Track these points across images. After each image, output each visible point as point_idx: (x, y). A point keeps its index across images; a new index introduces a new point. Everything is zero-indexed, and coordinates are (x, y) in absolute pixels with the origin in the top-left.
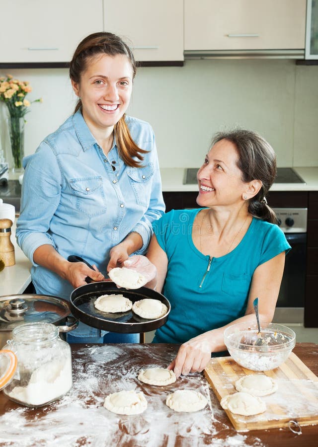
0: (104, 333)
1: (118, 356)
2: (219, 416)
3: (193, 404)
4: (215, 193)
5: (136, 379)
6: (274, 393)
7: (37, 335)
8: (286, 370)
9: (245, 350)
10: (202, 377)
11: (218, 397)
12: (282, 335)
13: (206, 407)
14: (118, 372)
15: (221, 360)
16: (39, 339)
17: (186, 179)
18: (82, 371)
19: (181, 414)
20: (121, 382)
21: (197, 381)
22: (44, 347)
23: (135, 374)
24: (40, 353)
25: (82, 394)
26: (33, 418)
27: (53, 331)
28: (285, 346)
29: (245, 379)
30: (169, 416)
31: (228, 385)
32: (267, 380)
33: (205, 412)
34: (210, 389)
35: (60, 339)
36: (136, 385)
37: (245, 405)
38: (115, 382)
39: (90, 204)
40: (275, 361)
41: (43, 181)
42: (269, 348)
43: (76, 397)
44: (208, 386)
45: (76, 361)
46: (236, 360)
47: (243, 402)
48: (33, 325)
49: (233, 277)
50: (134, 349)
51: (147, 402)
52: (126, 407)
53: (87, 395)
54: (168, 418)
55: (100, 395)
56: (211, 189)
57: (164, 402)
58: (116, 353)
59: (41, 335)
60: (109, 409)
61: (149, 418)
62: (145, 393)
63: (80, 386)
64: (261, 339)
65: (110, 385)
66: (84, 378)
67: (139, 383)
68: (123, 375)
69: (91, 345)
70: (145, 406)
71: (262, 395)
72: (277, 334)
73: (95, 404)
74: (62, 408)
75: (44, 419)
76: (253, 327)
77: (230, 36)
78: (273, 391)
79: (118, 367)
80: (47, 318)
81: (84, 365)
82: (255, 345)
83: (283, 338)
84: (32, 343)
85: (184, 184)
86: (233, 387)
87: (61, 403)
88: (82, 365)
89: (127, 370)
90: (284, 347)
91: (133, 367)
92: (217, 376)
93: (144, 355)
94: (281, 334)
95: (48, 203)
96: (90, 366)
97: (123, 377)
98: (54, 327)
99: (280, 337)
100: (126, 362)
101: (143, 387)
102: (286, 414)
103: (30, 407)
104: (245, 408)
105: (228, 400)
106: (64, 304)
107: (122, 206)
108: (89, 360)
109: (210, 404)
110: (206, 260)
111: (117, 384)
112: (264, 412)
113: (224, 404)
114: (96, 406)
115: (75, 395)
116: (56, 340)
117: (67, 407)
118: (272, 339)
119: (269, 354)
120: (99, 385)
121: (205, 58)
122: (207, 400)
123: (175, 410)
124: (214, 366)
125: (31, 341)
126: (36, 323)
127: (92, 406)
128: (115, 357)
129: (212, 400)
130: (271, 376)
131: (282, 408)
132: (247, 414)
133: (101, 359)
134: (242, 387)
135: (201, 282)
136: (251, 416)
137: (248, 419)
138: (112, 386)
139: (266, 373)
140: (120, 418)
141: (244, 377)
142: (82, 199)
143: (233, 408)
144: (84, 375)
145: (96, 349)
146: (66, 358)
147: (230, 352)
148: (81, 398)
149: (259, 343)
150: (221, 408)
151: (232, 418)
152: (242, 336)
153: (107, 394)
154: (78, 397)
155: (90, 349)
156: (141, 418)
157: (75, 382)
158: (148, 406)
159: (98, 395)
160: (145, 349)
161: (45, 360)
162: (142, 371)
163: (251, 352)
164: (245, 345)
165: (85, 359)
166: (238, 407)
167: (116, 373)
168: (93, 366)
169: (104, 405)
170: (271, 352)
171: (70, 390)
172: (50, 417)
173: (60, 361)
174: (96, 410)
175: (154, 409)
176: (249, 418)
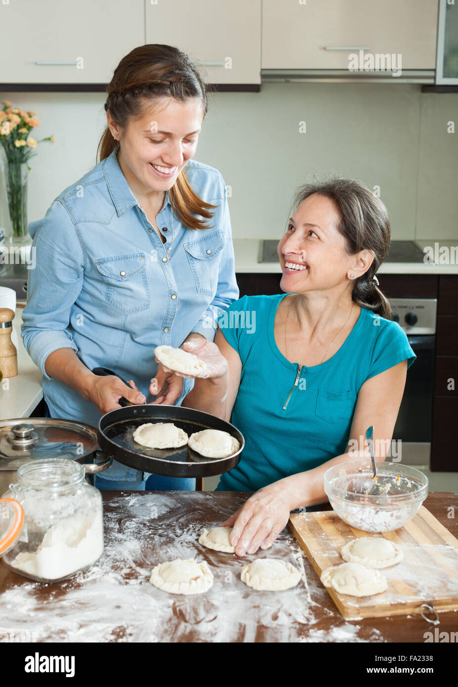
0: (147, 475)
1: (168, 510)
2: (319, 597)
3: (280, 579)
4: (309, 273)
5: (196, 543)
6: (397, 564)
7: (52, 476)
8: (414, 531)
9: (354, 502)
10: (291, 541)
11: (315, 569)
12: (408, 481)
13: (299, 584)
14: (170, 532)
15: (319, 516)
16: (56, 482)
17: (261, 255)
18: (116, 530)
19: (263, 594)
20: (174, 546)
21: (284, 545)
22: (62, 495)
23: (194, 535)
24: (58, 504)
25: (118, 564)
26: (46, 598)
27: (76, 472)
28: (413, 496)
29: (354, 543)
30: (246, 596)
31: (331, 552)
32: (388, 546)
33: (298, 591)
34: (303, 558)
35: (86, 484)
36: (196, 552)
37: (357, 582)
38: (164, 547)
39: (125, 296)
40: (398, 518)
41: (56, 261)
42: (389, 499)
43: (108, 568)
44: (300, 553)
45: (107, 516)
46: (342, 515)
47: (354, 577)
48: (47, 462)
49: (332, 397)
50: (191, 499)
51: (213, 576)
52: (183, 584)
53: (125, 565)
54: (244, 600)
55: (144, 566)
56: (302, 267)
57: (238, 576)
58: (166, 506)
59: (58, 478)
60: (157, 585)
61: (217, 600)
62: (210, 563)
63: (113, 553)
64: (378, 486)
65: (158, 550)
66: (120, 541)
67: (201, 548)
68: (177, 536)
69: (129, 493)
70: (210, 582)
71: (380, 567)
72: (400, 478)
73: (137, 578)
74: (89, 584)
75: (64, 600)
76: (366, 468)
77: (327, 48)
78: (397, 561)
79: (169, 526)
80: (66, 452)
81: (119, 521)
82: (369, 494)
83: (409, 485)
84: (45, 488)
85: (259, 262)
86: (337, 555)
87: (88, 577)
88: (117, 521)
89: (183, 529)
90: (411, 498)
91: (191, 526)
92: (315, 540)
93: (207, 508)
94: (406, 479)
95: (64, 291)
96: (128, 524)
97: (177, 539)
98: (78, 466)
99: (404, 484)
100: (180, 518)
101: (207, 554)
102: (416, 594)
103: (43, 582)
104: (357, 585)
105: (332, 574)
106: (91, 432)
107: (174, 297)
108: (127, 515)
109: (305, 579)
110: (293, 370)
111: (169, 550)
112: (384, 592)
113: (325, 579)
114: (139, 581)
115: (107, 565)
116: (80, 484)
117: (95, 582)
118: (394, 486)
119: (390, 507)
120: (142, 551)
121: (292, 80)
122: (300, 574)
123: (255, 588)
124: (309, 524)
125: (44, 486)
126: (50, 459)
127: (133, 582)
128: (164, 511)
129: (307, 574)
130: (393, 539)
131: (411, 585)
132: (360, 594)
133: (144, 513)
134: (351, 556)
135: (286, 401)
136: (365, 597)
137: (361, 602)
138: (161, 552)
139: (384, 535)
140: (175, 599)
141: (354, 541)
142: (115, 288)
143: (340, 585)
144: (120, 536)
145: (136, 498)
146: (96, 511)
147: (333, 505)
148: (116, 570)
149: (375, 492)
150: (321, 585)
151: (338, 601)
152: (350, 482)
153: (154, 565)
154: (113, 567)
155: (127, 499)
156: (205, 599)
157: (107, 546)
158: (215, 582)
159: (141, 565)
160: (207, 499)
161: (65, 514)
162: (205, 531)
163: (363, 505)
164: (354, 495)
165: (121, 513)
166: (346, 584)
167: (165, 533)
168: (133, 523)
169: (150, 580)
170: (391, 504)
171: (100, 558)
172: (72, 596)
173: (87, 515)
174: (138, 587)
175: (224, 586)
176: (362, 600)
